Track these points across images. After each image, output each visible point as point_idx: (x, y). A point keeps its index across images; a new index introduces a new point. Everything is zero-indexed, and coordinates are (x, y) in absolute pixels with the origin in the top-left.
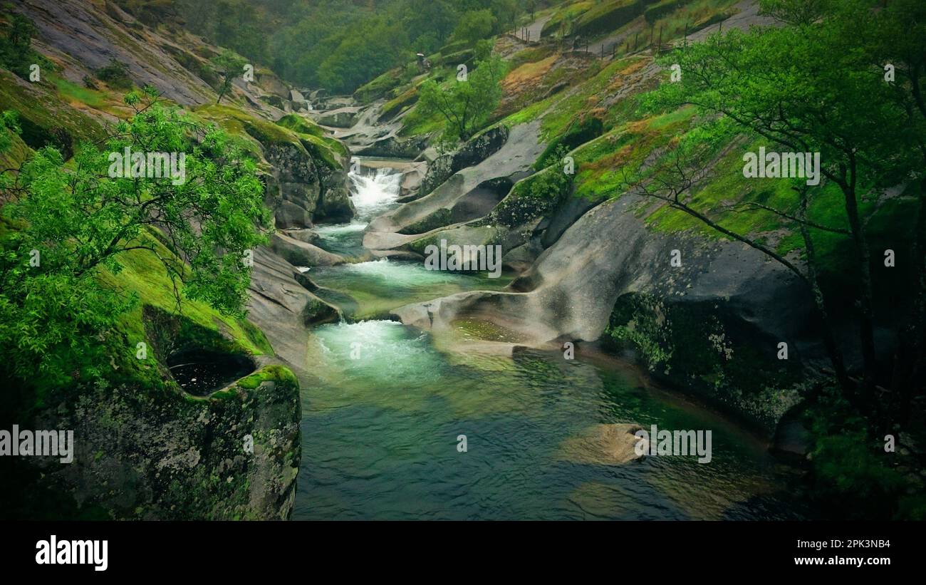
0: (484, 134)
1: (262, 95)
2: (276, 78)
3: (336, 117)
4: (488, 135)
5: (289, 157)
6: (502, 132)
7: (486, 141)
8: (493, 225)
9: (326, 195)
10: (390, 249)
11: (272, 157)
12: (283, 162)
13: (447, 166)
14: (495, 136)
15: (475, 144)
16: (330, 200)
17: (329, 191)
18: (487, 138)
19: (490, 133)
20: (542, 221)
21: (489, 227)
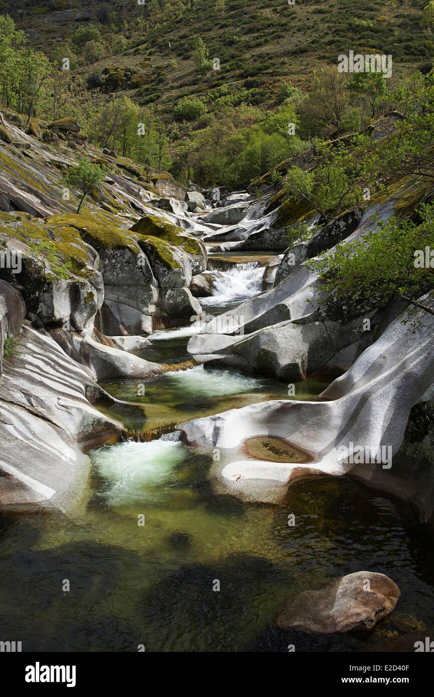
0: (339, 220)
1: (153, 199)
2: (171, 182)
3: (227, 213)
4: (344, 221)
5: (124, 261)
6: (357, 216)
7: (342, 227)
8: (323, 321)
9: (167, 296)
10: (214, 353)
11: (107, 261)
12: (119, 265)
13: (301, 256)
14: (350, 221)
15: (331, 230)
16: (171, 301)
17: (169, 292)
18: (342, 224)
19: (345, 218)
20: (376, 314)
21: (317, 323)
